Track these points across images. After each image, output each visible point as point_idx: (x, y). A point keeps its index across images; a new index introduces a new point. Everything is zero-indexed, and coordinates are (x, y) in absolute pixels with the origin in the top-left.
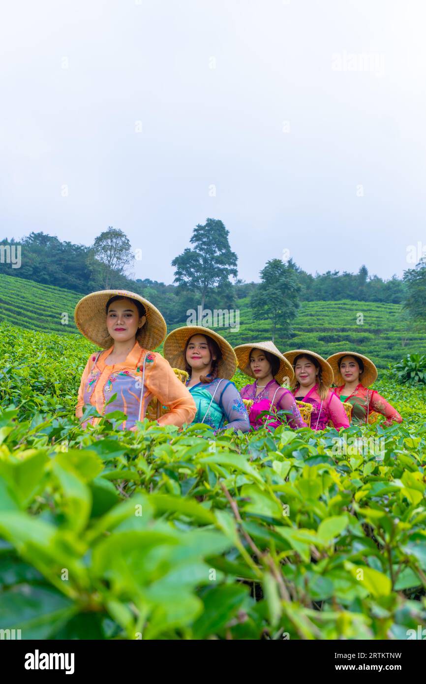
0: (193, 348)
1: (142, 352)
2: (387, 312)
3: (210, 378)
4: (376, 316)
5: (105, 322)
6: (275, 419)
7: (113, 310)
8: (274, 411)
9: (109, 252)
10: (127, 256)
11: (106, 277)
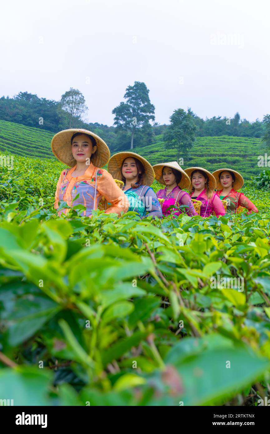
0: (126, 166)
1: (95, 169)
2: (251, 143)
3: (137, 185)
4: (245, 146)
5: (71, 149)
6: (178, 211)
7: (76, 142)
8: (178, 206)
9: (71, 105)
10: (83, 107)
11: (70, 121)
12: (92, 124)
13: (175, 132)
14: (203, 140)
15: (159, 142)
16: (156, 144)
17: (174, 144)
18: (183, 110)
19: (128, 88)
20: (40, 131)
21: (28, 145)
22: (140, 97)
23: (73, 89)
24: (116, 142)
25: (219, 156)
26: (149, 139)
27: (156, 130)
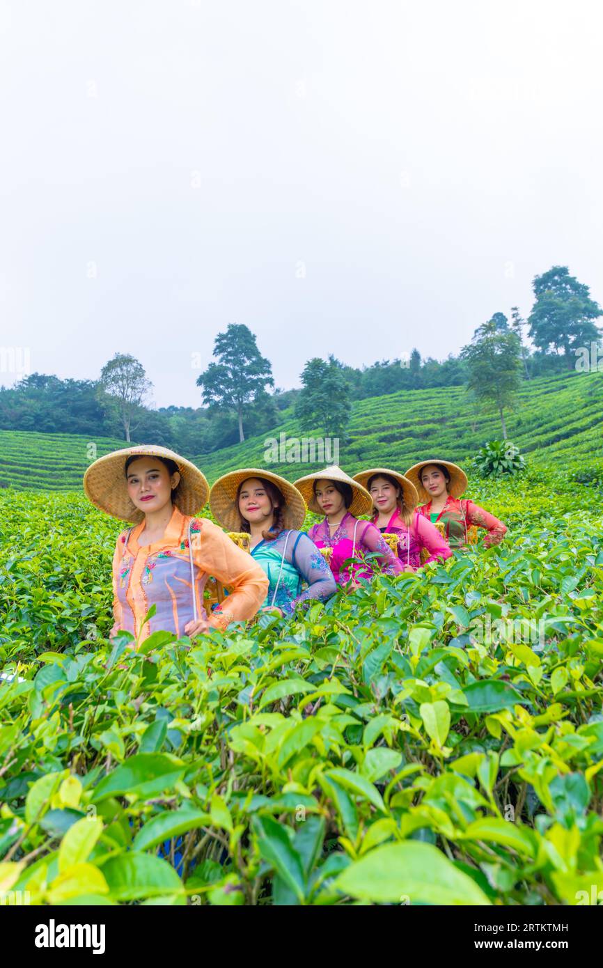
0: (247, 497)
1: (184, 521)
3: (274, 532)
6: (365, 568)
7: (133, 473)
8: (361, 557)
9: (120, 383)
10: (143, 383)
11: (122, 411)
12: (164, 409)
13: (314, 400)
14: (365, 405)
15: (288, 422)
16: (284, 426)
17: (316, 421)
18: (320, 360)
19: (218, 338)
20: (71, 437)
21: (51, 466)
22: (242, 350)
23: (121, 354)
24: (212, 433)
25: (398, 427)
26: (269, 419)
27: (280, 401)
